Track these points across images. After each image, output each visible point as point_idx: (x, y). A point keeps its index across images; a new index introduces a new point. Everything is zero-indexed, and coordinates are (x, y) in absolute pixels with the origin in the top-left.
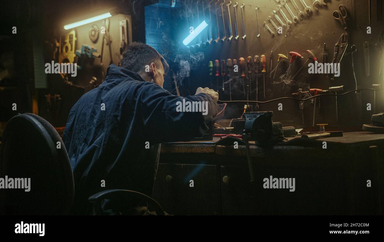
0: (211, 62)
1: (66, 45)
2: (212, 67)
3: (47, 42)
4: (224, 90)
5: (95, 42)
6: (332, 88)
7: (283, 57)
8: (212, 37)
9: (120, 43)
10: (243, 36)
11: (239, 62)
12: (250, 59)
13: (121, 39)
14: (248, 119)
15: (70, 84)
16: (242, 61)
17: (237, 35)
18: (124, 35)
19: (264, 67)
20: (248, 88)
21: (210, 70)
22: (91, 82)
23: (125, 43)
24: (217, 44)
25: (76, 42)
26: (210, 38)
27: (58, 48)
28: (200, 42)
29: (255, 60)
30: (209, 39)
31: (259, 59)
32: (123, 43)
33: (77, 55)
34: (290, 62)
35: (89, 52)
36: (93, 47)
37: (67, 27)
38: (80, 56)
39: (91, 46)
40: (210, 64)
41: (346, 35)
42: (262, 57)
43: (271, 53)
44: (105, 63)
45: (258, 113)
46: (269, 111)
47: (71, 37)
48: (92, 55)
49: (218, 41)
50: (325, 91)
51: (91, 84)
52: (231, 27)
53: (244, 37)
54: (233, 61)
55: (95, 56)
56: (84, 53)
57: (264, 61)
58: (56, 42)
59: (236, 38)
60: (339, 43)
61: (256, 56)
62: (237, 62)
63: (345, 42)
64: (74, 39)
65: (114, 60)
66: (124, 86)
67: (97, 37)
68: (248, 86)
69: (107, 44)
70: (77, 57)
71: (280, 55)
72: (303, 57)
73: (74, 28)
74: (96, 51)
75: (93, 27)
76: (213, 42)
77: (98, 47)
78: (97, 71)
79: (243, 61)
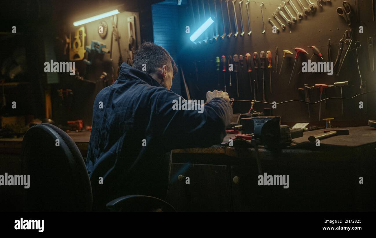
0: (218, 58)
1: (76, 41)
2: (219, 63)
3: (57, 38)
4: (231, 85)
5: (104, 38)
6: (337, 83)
7: (288, 53)
8: (218, 33)
9: (129, 39)
10: (249, 32)
11: (246, 58)
12: (256, 54)
13: (130, 35)
14: (257, 124)
15: (81, 79)
16: (248, 57)
17: (243, 31)
18: (132, 31)
19: (270, 63)
20: (255, 83)
21: (217, 66)
22: (101, 77)
23: (133, 39)
24: (223, 40)
25: (86, 38)
26: (216, 34)
27: (69, 44)
28: (206, 38)
29: (261, 56)
30: (215, 36)
31: (264, 55)
32: (132, 39)
33: (87, 51)
34: (295, 58)
35: (98, 48)
36: (102, 43)
37: (76, 24)
38: (90, 51)
39: (100, 42)
40: (217, 60)
41: (350, 31)
42: (267, 53)
43: (277, 49)
44: (115, 58)
45: (266, 118)
46: (276, 116)
47: (81, 33)
48: (102, 51)
49: (225, 37)
50: (331, 86)
51: (101, 79)
52: (237, 24)
53: (249, 34)
54: (239, 57)
55: (105, 52)
56: (93, 48)
57: (270, 57)
58: (66, 38)
59: (242, 34)
60: (343, 39)
61: (262, 52)
62: (243, 57)
63: (349, 38)
64: (84, 35)
65: (123, 56)
66: (135, 92)
67: (106, 32)
68: (255, 81)
69: (116, 40)
70: (87, 53)
71: (286, 51)
72: (308, 53)
73: (83, 24)
74: (105, 47)
75: (101, 23)
76: (220, 38)
77: (106, 42)
78: (107, 66)
79: (250, 56)
